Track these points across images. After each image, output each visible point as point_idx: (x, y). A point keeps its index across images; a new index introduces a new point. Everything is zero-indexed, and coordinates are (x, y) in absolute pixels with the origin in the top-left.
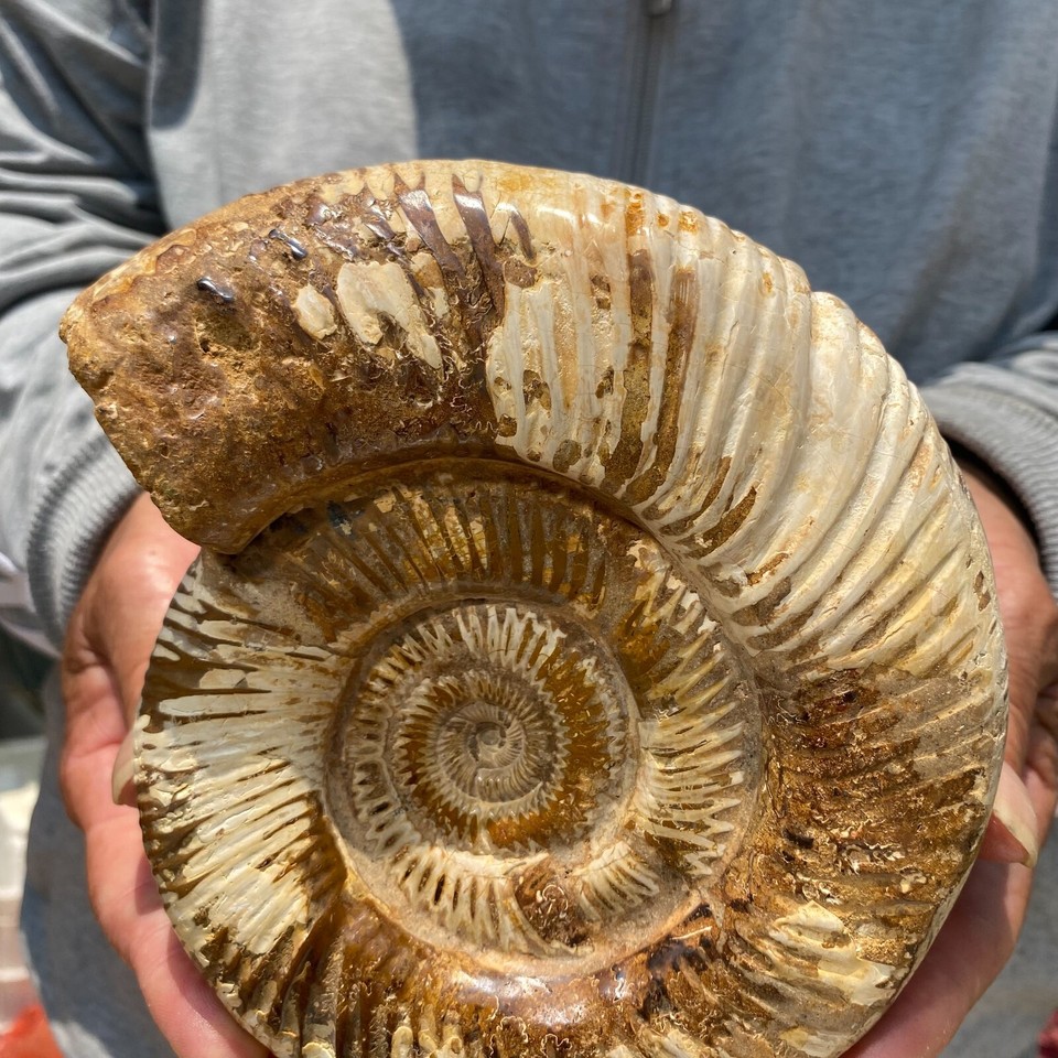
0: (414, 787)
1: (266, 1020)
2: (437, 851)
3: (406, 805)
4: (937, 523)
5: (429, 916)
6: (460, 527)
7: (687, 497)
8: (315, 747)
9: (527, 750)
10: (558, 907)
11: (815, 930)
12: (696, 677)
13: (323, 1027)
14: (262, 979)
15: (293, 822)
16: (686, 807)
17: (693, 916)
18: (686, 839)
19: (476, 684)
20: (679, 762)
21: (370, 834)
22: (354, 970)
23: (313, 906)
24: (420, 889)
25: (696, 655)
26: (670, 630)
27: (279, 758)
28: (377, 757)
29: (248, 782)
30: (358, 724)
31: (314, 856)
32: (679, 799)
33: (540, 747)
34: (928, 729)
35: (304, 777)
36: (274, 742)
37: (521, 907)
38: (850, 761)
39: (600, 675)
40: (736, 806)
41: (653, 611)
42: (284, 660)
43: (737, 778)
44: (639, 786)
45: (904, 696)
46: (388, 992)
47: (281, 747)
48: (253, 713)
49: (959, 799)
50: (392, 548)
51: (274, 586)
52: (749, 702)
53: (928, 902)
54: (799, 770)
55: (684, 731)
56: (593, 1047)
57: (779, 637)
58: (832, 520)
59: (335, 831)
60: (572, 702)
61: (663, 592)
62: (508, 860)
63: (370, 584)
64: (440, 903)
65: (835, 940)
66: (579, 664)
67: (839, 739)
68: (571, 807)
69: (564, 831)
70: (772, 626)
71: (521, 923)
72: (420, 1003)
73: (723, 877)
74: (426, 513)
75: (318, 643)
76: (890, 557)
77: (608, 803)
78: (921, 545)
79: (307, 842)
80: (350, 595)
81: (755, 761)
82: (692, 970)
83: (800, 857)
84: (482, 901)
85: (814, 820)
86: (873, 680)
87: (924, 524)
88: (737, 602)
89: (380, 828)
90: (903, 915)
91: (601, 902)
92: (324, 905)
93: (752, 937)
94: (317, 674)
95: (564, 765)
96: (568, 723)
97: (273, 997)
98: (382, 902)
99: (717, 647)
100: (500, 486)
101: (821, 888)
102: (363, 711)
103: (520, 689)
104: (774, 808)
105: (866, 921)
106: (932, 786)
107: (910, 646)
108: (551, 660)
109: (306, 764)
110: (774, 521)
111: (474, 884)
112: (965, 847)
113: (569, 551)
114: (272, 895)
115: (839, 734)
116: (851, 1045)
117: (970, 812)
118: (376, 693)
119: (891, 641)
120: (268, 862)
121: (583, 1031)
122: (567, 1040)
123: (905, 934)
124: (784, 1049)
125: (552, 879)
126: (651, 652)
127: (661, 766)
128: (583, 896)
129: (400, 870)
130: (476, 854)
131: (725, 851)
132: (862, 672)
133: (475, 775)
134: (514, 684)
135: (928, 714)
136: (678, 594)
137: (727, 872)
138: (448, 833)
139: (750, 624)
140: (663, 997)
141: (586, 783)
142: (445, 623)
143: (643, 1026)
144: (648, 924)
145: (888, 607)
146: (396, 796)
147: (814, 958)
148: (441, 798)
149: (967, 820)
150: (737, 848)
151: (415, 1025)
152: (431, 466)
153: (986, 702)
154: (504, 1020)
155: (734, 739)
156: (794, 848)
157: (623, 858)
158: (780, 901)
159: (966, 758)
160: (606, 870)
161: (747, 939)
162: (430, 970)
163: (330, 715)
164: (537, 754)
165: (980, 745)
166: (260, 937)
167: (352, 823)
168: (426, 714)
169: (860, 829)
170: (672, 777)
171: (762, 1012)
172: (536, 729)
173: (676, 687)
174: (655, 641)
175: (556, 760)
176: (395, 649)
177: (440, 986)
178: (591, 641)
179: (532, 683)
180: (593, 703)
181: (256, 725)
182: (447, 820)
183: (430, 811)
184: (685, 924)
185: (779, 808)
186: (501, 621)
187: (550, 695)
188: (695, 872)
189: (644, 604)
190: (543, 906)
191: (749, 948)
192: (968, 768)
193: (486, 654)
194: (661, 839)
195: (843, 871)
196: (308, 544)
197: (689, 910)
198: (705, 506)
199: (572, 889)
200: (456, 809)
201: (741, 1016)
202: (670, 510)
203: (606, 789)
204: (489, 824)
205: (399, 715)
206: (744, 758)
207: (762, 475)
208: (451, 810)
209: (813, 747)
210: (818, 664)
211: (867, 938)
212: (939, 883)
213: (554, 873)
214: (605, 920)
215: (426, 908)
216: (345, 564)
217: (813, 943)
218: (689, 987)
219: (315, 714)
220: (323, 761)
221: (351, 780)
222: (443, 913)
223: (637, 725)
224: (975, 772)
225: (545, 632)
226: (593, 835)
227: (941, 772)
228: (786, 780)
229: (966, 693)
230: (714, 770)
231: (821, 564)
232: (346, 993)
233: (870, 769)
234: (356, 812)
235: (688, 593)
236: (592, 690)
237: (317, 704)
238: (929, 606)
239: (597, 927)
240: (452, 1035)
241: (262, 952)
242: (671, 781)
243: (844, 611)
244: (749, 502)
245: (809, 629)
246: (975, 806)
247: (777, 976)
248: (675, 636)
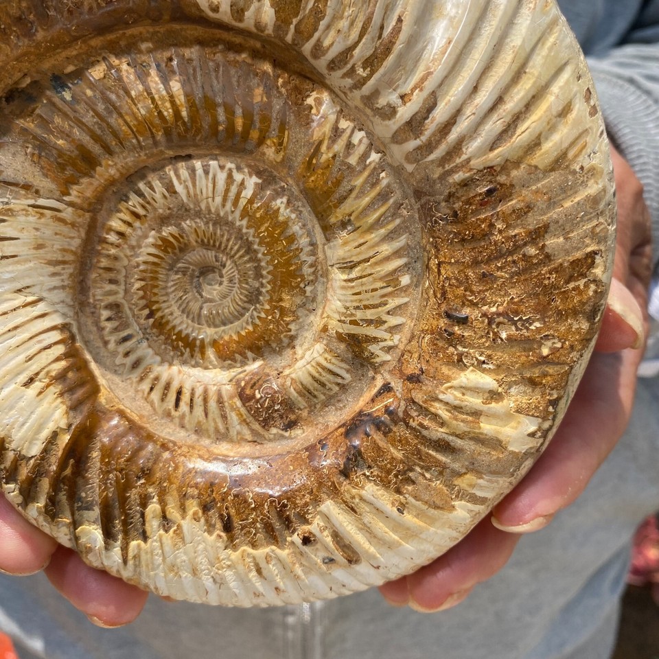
0: (151, 320)
1: (43, 510)
2: (175, 369)
3: (147, 336)
4: (552, 39)
5: (172, 421)
6: (161, 86)
7: (346, 29)
8: (63, 287)
9: (240, 282)
10: (273, 401)
11: (475, 390)
12: (367, 200)
13: (91, 513)
14: (36, 477)
15: (49, 347)
16: (366, 307)
17: (379, 394)
18: (368, 334)
19: (193, 231)
20: (358, 272)
21: (119, 360)
22: (109, 463)
23: (72, 414)
24: (163, 400)
25: (366, 181)
26: (344, 163)
27: (33, 294)
28: (119, 297)
29: (9, 316)
30: (101, 271)
31: (70, 375)
32: (361, 300)
33: (249, 278)
34: (555, 216)
35: (56, 311)
36: (27, 282)
37: (244, 405)
38: (493, 248)
39: (291, 211)
40: (406, 303)
41: (329, 148)
42: (27, 211)
43: (405, 280)
44: (329, 297)
45: (534, 188)
46: (139, 478)
47: (34, 286)
48: (7, 257)
49: (584, 275)
50: (106, 109)
51: (12, 150)
52: (412, 217)
53: (564, 363)
54: (453, 261)
55: (360, 245)
56: (306, 504)
57: (429, 147)
58: (466, 38)
59: (88, 357)
60: (271, 235)
61: (336, 131)
62: (232, 370)
63: (92, 141)
64: (180, 409)
65: (492, 398)
66: (274, 203)
67: (483, 230)
68: (278, 321)
69: (274, 342)
70: (424, 138)
71: (245, 417)
72: (165, 484)
73: (399, 360)
74: (132, 77)
75: (55, 197)
76: (515, 67)
77: (307, 315)
78: (540, 57)
79: (63, 364)
80: (76, 152)
81: (418, 265)
82: (380, 434)
83: (459, 332)
84: (212, 404)
85: (468, 300)
86: (508, 175)
87: (540, 40)
88: (394, 123)
89: (127, 354)
90: (545, 375)
91: (306, 392)
92: (81, 412)
93: (425, 402)
94: (57, 223)
95: (269, 287)
96: (269, 253)
97: (46, 491)
98: (132, 411)
99: (383, 175)
100: (193, 50)
101: (477, 356)
102: (102, 260)
103: (228, 231)
104: (436, 297)
105: (516, 383)
106: (561, 264)
107: (535, 144)
108: (251, 201)
109: (57, 301)
110: (420, 46)
111: (206, 391)
112: (591, 317)
113: (255, 101)
114: (37, 407)
115: (483, 226)
116: (511, 488)
117: (593, 287)
118: (112, 244)
119: (521, 140)
120: (31, 380)
121: (298, 493)
122: (285, 501)
123: (548, 391)
124: (459, 492)
125: (267, 381)
126: (330, 183)
127: (345, 277)
128: (292, 389)
129: (145, 386)
130: (206, 368)
131: (400, 340)
132: (499, 169)
133: (201, 308)
134: (224, 228)
135: (554, 203)
136: (349, 131)
137: (403, 355)
138: (182, 354)
139: (406, 140)
140: (359, 458)
141: (288, 301)
142: (161, 179)
143: (345, 483)
144: (344, 406)
145: (517, 110)
146: (138, 329)
147: (476, 414)
148: (174, 327)
149: (591, 293)
150: (409, 336)
151: (163, 503)
152: (133, 36)
153: (600, 192)
154: (235, 491)
155: (401, 248)
156: (453, 325)
157: (321, 355)
158: (445, 370)
159: (587, 241)
160: (309, 367)
161: (421, 403)
162: (173, 459)
163: (74, 262)
164: (247, 283)
165: (598, 230)
166: (30, 443)
167: (103, 352)
168: (156, 260)
169: (505, 304)
170: (353, 284)
171: (438, 463)
172: (245, 263)
173: (351, 210)
174: (332, 173)
175: (262, 285)
176: (122, 206)
177: (181, 471)
178: (283, 184)
179: (238, 223)
180: (287, 234)
181: (10, 268)
182: (180, 344)
183: (166, 339)
184: (373, 400)
185: (439, 296)
186: (206, 172)
187: (252, 231)
188: (378, 360)
189: (321, 143)
190: (261, 401)
191: (424, 411)
192: (589, 249)
193: (197, 203)
194: (349, 335)
195: (493, 340)
196: (38, 111)
197: (375, 390)
198: (361, 36)
199: (283, 386)
200: (187, 336)
201: (422, 468)
202: (332, 44)
203: (304, 304)
204: (214, 343)
205: (133, 263)
206: (409, 263)
207: (406, 5)
208: (183, 336)
209: (463, 240)
210: (463, 166)
211: (517, 396)
212: (572, 347)
213: (269, 375)
214: (310, 407)
215: (168, 415)
216: (69, 125)
217: (475, 401)
218: (379, 448)
219: (60, 258)
220: (72, 299)
221: (99, 318)
222: (182, 417)
223: (324, 248)
224: (595, 253)
225: (243, 180)
226: (297, 342)
227: (567, 253)
228: (443, 272)
229: (584, 184)
230: (387, 276)
231: (460, 78)
232: (104, 481)
233: (511, 253)
234: (106, 343)
235: (356, 131)
236: (285, 224)
237: (61, 250)
238: (549, 108)
239: (305, 414)
240: (193, 507)
241: (33, 454)
242: (353, 287)
243: (482, 114)
244: (397, 30)
245: (453, 136)
246: (595, 281)
247: (447, 431)
248: (348, 168)
